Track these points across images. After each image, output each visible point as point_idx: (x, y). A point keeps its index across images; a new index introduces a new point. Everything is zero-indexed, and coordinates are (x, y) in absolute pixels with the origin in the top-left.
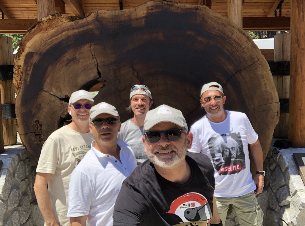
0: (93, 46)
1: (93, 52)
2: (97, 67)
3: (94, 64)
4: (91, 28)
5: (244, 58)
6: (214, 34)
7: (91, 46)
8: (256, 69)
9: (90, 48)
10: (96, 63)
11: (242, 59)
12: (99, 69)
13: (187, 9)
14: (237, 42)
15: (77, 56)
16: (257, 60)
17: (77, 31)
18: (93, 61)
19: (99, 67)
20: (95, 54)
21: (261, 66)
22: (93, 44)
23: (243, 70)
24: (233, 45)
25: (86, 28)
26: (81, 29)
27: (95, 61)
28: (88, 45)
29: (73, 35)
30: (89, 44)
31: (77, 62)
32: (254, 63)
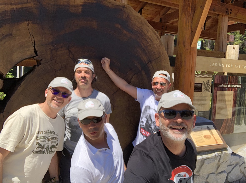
0: (31, 24)
1: (31, 31)
2: (34, 46)
3: (31, 42)
4: (30, 7)
5: (154, 52)
6: (135, 30)
7: (29, 25)
8: (161, 61)
9: (28, 26)
10: (33, 42)
11: (153, 52)
12: (35, 47)
13: (117, 5)
14: (150, 39)
15: (14, 32)
16: (162, 54)
17: (15, 7)
18: (30, 39)
19: (36, 46)
20: (33, 33)
21: (164, 59)
22: (31, 22)
23: (153, 61)
24: (148, 41)
25: (24, 6)
26: (20, 6)
27: (33, 39)
28: (26, 22)
29: (10, 11)
30: (28, 22)
31: (13, 38)
32: (160, 56)
